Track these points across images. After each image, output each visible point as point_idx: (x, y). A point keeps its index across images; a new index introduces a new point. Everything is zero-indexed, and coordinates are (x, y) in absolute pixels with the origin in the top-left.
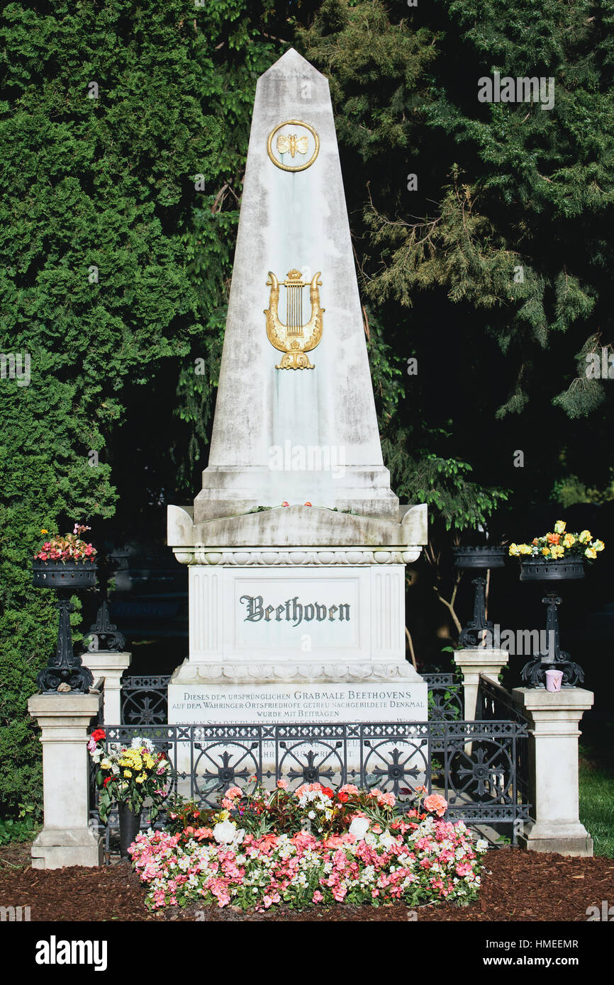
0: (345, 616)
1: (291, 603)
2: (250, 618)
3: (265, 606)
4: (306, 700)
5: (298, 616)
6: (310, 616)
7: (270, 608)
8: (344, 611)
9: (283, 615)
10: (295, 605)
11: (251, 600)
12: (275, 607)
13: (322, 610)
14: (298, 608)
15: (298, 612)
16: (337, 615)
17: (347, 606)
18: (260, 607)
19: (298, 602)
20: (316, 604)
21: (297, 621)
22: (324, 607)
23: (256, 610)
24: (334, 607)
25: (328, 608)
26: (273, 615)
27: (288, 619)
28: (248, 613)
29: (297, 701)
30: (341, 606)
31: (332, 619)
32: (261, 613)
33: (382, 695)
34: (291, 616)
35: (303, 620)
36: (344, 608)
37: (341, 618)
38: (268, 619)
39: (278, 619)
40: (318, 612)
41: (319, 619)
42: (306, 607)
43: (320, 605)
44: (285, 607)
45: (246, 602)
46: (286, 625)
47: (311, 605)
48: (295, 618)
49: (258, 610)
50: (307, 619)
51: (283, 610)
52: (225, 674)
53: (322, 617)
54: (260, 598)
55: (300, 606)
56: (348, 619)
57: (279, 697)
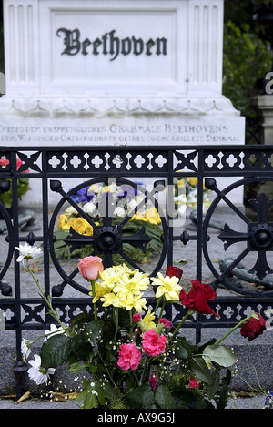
0: (161, 50)
1: (108, 36)
2: (67, 51)
3: (82, 40)
4: (121, 134)
5: (115, 50)
6: (127, 49)
7: (87, 42)
8: (160, 45)
9: (100, 49)
10: (113, 39)
11: (68, 33)
12: (92, 40)
13: (139, 45)
14: (115, 43)
15: (115, 45)
16: (153, 49)
17: (164, 40)
18: (77, 40)
19: (115, 35)
20: (133, 38)
21: (114, 55)
22: (141, 41)
23: (73, 43)
24: (151, 42)
25: (145, 41)
26: (90, 49)
27: (105, 52)
28: (64, 47)
29: (113, 135)
30: (158, 40)
31: (149, 53)
32: (78, 47)
33: (199, 129)
34: (108, 49)
35: (121, 55)
36: (162, 44)
37: (158, 53)
38: (85, 53)
39: (95, 53)
40: (136, 46)
41: (136, 53)
42: (123, 41)
43: (137, 38)
44: (102, 41)
45: (63, 35)
46: (103, 59)
47: (128, 39)
48: (112, 52)
49: (75, 44)
50: (125, 53)
51: (100, 43)
52: (42, 107)
53: (139, 50)
54: (77, 31)
55: (117, 39)
56: (165, 53)
57: (94, 130)
